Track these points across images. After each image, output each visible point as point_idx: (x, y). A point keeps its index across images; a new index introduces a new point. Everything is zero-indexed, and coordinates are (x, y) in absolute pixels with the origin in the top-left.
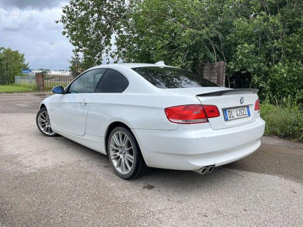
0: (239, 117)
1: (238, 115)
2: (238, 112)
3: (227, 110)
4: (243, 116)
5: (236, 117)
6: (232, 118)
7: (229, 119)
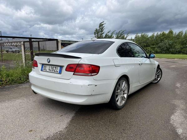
0: (50, 71)
1: (49, 70)
2: (50, 68)
3: (44, 65)
4: (54, 72)
5: (48, 70)
6: (45, 70)
7: (43, 70)
